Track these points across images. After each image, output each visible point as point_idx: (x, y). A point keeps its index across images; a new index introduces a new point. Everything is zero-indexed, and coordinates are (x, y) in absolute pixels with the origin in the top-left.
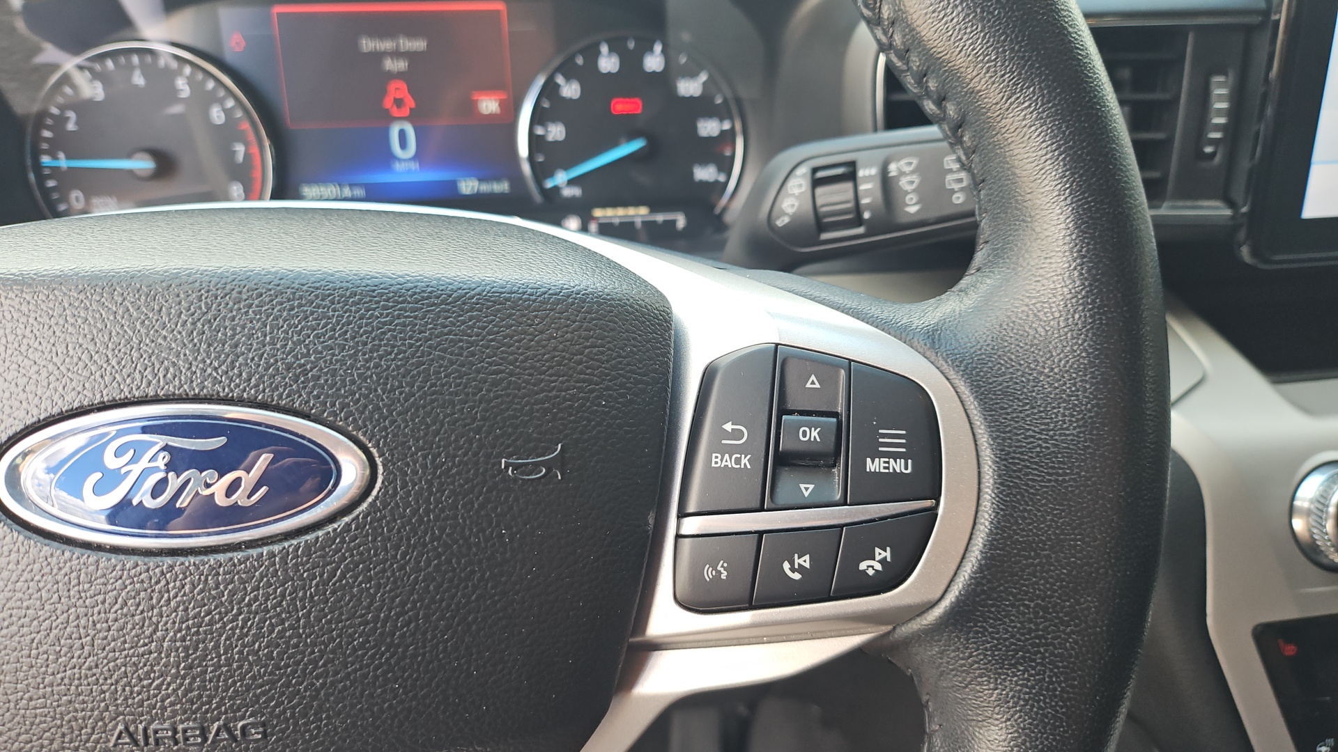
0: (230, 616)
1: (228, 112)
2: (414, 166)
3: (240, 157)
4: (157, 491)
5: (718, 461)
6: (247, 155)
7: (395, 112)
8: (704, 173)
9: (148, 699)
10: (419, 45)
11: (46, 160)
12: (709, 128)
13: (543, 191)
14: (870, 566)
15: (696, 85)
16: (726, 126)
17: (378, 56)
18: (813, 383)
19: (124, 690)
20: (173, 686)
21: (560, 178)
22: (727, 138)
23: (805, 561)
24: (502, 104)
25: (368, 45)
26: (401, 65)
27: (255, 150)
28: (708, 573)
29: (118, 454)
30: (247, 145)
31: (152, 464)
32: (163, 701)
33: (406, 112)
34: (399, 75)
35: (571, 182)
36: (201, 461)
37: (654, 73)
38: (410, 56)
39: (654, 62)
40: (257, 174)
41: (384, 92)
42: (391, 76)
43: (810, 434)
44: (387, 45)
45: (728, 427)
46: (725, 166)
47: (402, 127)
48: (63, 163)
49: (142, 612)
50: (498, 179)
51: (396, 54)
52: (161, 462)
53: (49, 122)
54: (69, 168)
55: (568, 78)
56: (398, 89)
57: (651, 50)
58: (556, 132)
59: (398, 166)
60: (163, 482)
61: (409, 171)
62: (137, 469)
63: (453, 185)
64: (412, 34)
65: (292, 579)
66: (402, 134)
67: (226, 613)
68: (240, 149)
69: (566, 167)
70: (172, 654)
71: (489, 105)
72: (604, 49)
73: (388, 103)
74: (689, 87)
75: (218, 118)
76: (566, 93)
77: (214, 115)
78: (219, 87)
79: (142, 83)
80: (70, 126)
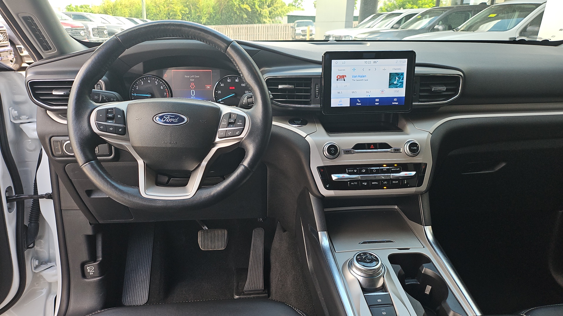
3: (165, 94)
4: (168, 120)
5: (223, 123)
11: (133, 94)
14: (237, 133)
17: (189, 78)
18: (234, 116)
21: (220, 100)
23: (231, 133)
24: (210, 87)
25: (186, 76)
27: (168, 94)
28: (221, 134)
29: (165, 117)
33: (194, 88)
35: (222, 101)
36: (172, 118)
39: (237, 80)
43: (232, 121)
45: (224, 120)
48: (135, 95)
52: (169, 118)
56: (192, 84)
57: (237, 78)
58: (219, 92)
59: (192, 97)
60: (169, 119)
61: (194, 98)
62: (167, 118)
64: (196, 75)
66: (193, 91)
71: (208, 87)
72: (228, 78)
73: (191, 86)
74: (243, 85)
75: (162, 88)
76: (221, 85)
77: (161, 87)
78: (162, 83)
79: (150, 82)
80: (137, 89)
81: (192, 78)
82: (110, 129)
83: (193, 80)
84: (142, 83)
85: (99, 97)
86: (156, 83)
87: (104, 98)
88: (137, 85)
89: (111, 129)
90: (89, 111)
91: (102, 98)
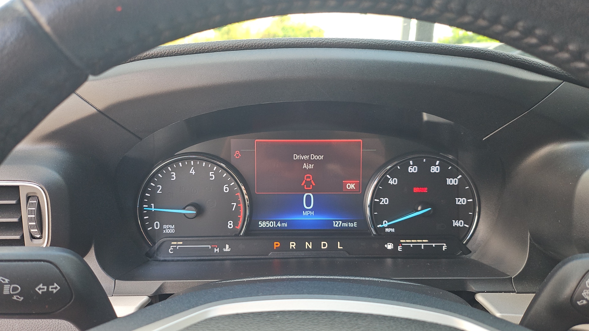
1: (231, 187)
2: (312, 213)
3: (234, 208)
6: (238, 207)
7: (306, 188)
8: (458, 223)
10: (320, 157)
12: (461, 201)
13: (376, 229)
15: (456, 180)
16: (469, 200)
17: (301, 162)
21: (385, 224)
24: (357, 185)
25: (296, 157)
27: (242, 205)
30: (238, 203)
33: (311, 188)
34: (309, 171)
35: (391, 226)
37: (435, 173)
38: (315, 162)
39: (435, 169)
41: (302, 179)
44: (306, 157)
46: (470, 220)
47: (308, 194)
50: (352, 221)
53: (149, 189)
54: (156, 211)
56: (308, 178)
57: (434, 164)
58: (385, 201)
59: (304, 213)
61: (309, 215)
66: (308, 198)
68: (234, 204)
72: (411, 163)
73: (302, 183)
74: (452, 182)
75: (226, 190)
76: (391, 182)
77: (225, 188)
78: (229, 175)
79: (194, 173)
80: (158, 192)
81: (309, 161)
83: (311, 166)
84: (174, 176)
86: (212, 177)
87: (6, 287)
88: (160, 182)
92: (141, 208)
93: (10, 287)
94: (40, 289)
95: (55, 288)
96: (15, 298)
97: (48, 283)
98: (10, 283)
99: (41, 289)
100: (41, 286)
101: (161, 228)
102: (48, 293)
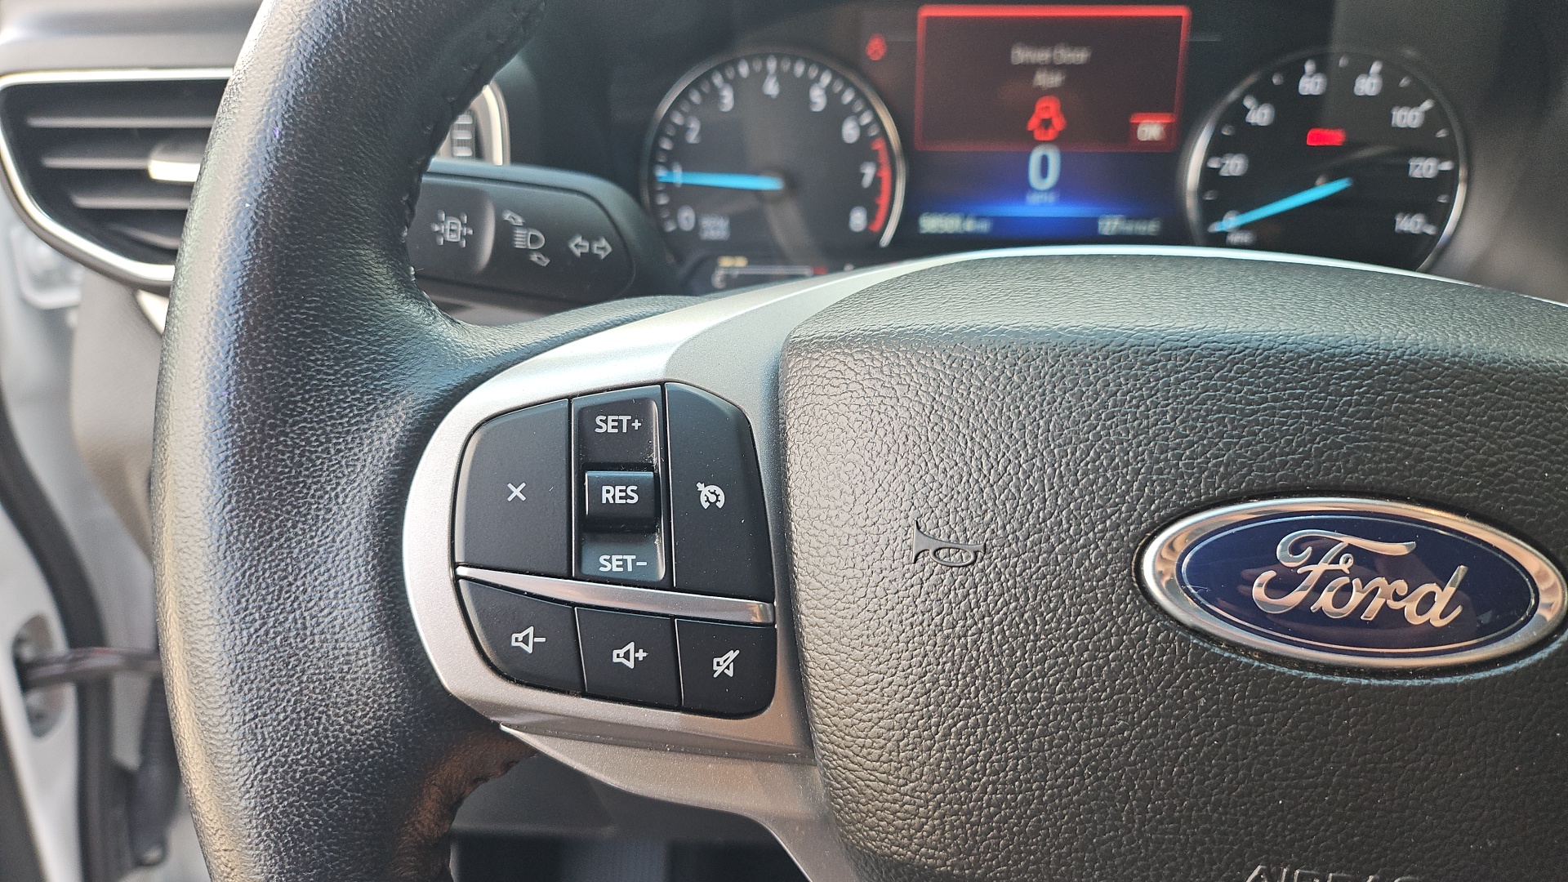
0: (1412, 755)
1: (864, 130)
2: (1051, 198)
3: (867, 181)
4: (1340, 599)
6: (877, 180)
7: (1038, 136)
8: (1410, 224)
9: (1301, 840)
10: (1080, 56)
11: (661, 173)
12: (1424, 168)
13: (1206, 235)
15: (1417, 114)
16: (1447, 166)
17: (1031, 69)
19: (1275, 826)
20: (1334, 828)
21: (1232, 221)
22: (1445, 181)
24: (1168, 129)
25: (1021, 55)
26: (1054, 80)
27: (886, 174)
30: (878, 166)
31: (1333, 567)
32: (1317, 843)
33: (1051, 134)
34: (1051, 91)
35: (1243, 228)
37: (1366, 97)
38: (1069, 69)
39: (1368, 85)
40: (883, 201)
41: (1030, 112)
42: (1042, 92)
44: (1043, 56)
46: (1439, 216)
47: (1045, 153)
48: (678, 177)
49: (1315, 737)
50: (1147, 218)
51: (1051, 67)
53: (671, 132)
54: (684, 185)
55: (1261, 101)
56: (1047, 108)
57: (1366, 71)
58: (1234, 165)
59: (1033, 199)
61: (1042, 205)
62: (1317, 570)
63: (1093, 222)
64: (1074, 43)
65: (1486, 719)
66: (1044, 161)
67: (1410, 751)
68: (869, 171)
69: (1243, 209)
70: (1341, 791)
71: (1150, 130)
72: (1309, 67)
73: (1033, 123)
74: (1407, 118)
76: (1252, 118)
78: (858, 98)
82: (617, 656)
85: (475, 223)
87: (519, 233)
89: (628, 656)
90: (389, 430)
91: (504, 232)
92: (652, 179)
93: (527, 234)
94: (576, 246)
95: (603, 248)
96: (534, 258)
97: (591, 237)
98: (526, 226)
99: (578, 245)
100: (579, 240)
101: (697, 227)
102: (590, 256)
